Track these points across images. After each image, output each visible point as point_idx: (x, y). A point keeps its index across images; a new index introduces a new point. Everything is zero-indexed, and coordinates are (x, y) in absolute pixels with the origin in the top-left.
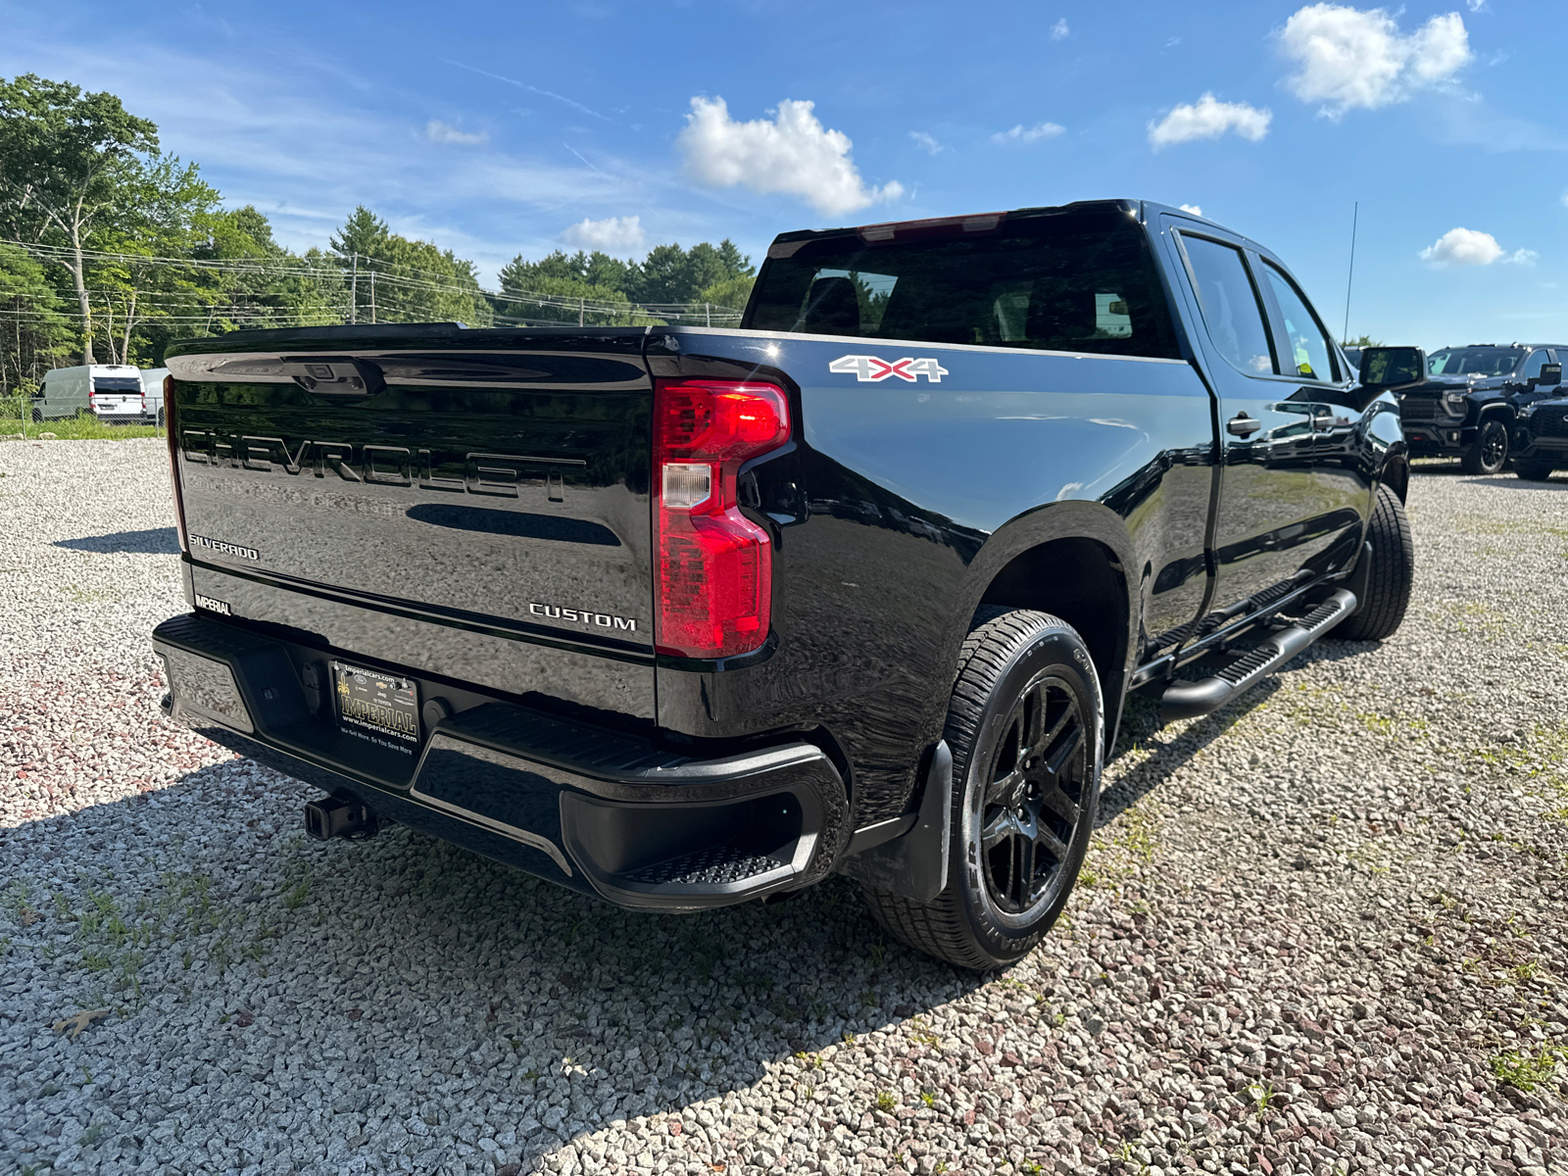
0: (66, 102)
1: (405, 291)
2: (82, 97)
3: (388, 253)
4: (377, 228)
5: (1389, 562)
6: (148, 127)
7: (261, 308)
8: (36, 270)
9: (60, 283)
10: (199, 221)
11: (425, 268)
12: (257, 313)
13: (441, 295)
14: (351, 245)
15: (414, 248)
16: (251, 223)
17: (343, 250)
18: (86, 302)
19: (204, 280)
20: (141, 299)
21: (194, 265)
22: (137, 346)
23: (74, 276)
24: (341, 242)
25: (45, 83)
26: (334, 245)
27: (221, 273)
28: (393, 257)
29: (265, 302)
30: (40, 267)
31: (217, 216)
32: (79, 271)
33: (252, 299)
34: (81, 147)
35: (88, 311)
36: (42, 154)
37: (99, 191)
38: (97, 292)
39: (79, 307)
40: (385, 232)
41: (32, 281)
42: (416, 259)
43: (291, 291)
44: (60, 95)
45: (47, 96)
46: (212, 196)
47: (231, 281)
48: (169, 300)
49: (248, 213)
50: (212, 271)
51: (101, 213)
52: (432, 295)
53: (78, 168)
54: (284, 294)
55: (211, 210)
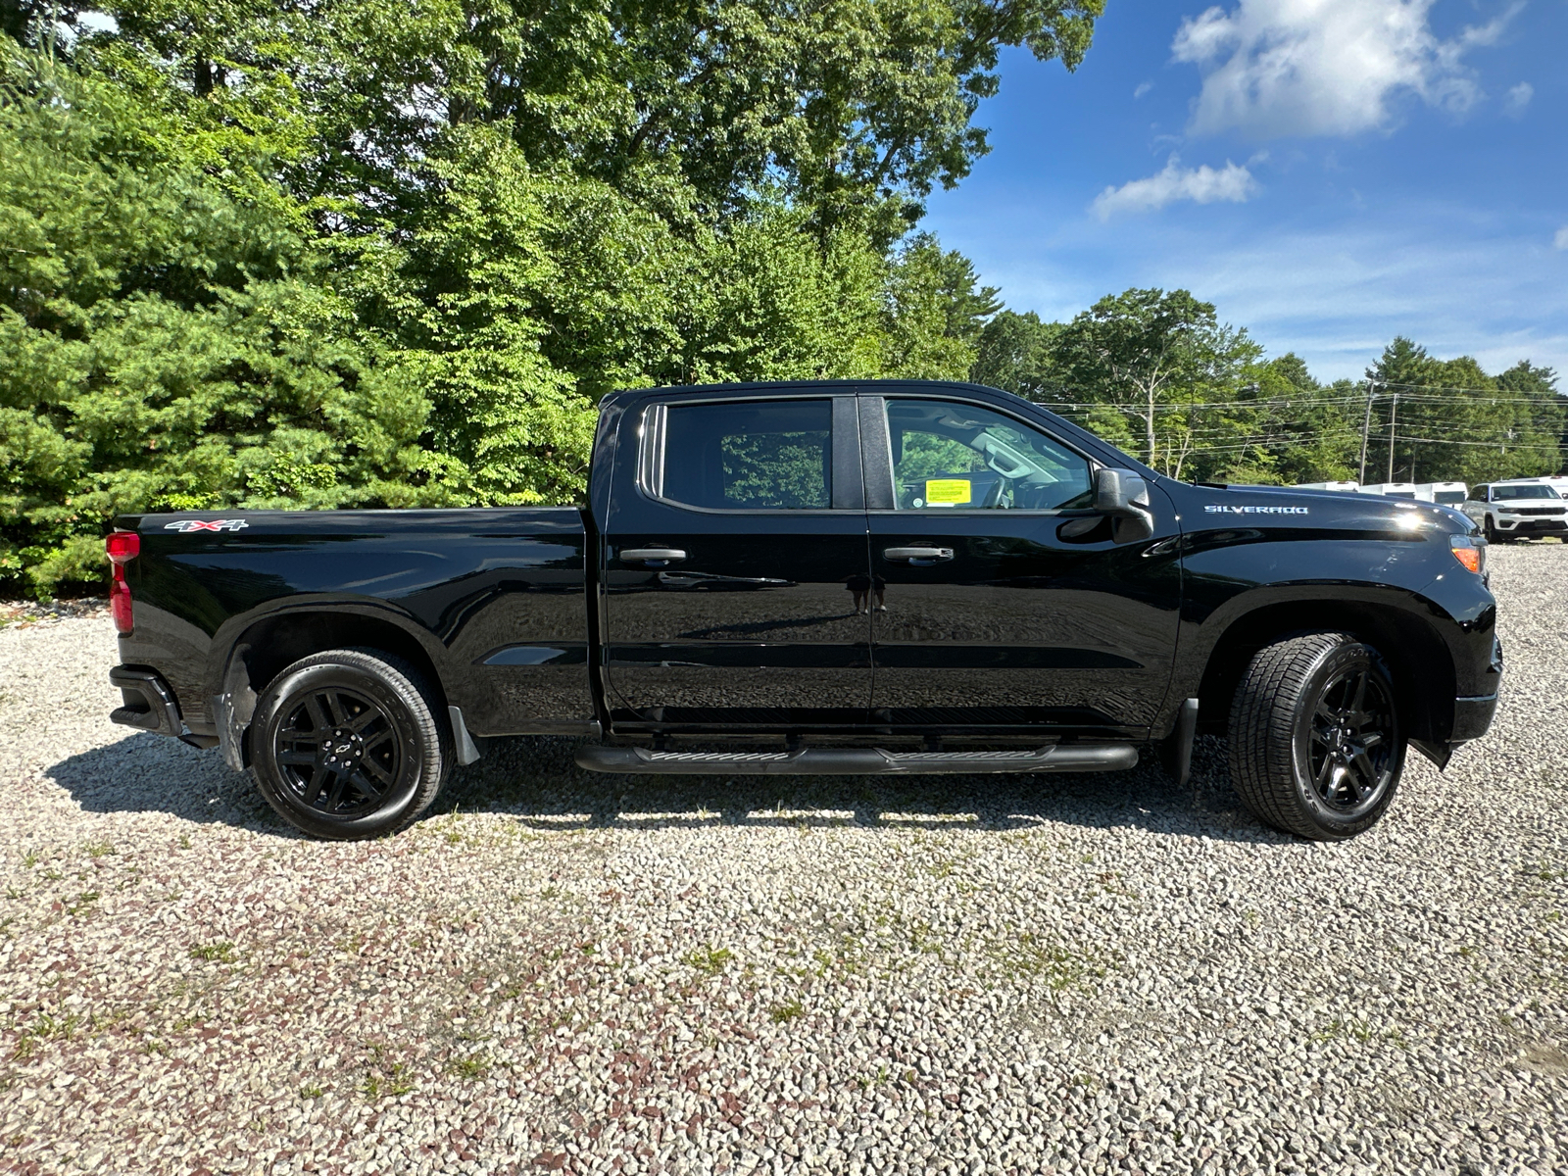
0: (1152, 302)
1: (1434, 407)
2: (1164, 296)
3: (1420, 375)
4: (1414, 354)
5: (1251, 732)
6: (1209, 308)
7: (1292, 435)
8: (1122, 422)
9: (1139, 430)
10: (1246, 371)
11: (1458, 385)
12: (1287, 439)
13: (1473, 407)
14: (1385, 371)
15: (1450, 366)
16: (1290, 367)
17: (1377, 378)
18: (1152, 441)
19: (1242, 417)
20: (1194, 435)
21: (1233, 406)
22: (1187, 470)
23: (1146, 423)
24: (1375, 370)
25: (1141, 293)
26: (1369, 374)
27: (1256, 411)
28: (1424, 378)
29: (1297, 429)
30: (1126, 420)
31: (1260, 365)
32: (1150, 420)
33: (1286, 427)
34: (1161, 332)
35: (1153, 447)
36: (1134, 341)
37: (1170, 360)
38: (1161, 435)
39: (1148, 446)
40: (1422, 356)
41: (1118, 431)
42: (1450, 377)
43: (1318, 418)
44: (1150, 298)
45: (1142, 301)
46: (1258, 351)
47: (1266, 414)
48: (1215, 435)
49: (1290, 359)
50: (1250, 410)
51: (1171, 377)
52: (1463, 408)
53: (1156, 347)
54: (1314, 421)
55: (1256, 361)
